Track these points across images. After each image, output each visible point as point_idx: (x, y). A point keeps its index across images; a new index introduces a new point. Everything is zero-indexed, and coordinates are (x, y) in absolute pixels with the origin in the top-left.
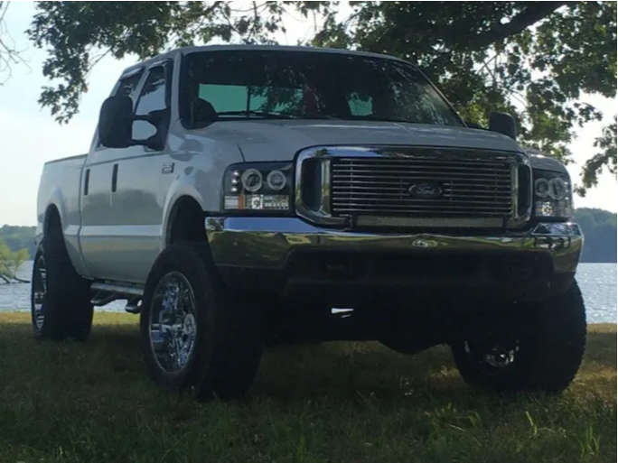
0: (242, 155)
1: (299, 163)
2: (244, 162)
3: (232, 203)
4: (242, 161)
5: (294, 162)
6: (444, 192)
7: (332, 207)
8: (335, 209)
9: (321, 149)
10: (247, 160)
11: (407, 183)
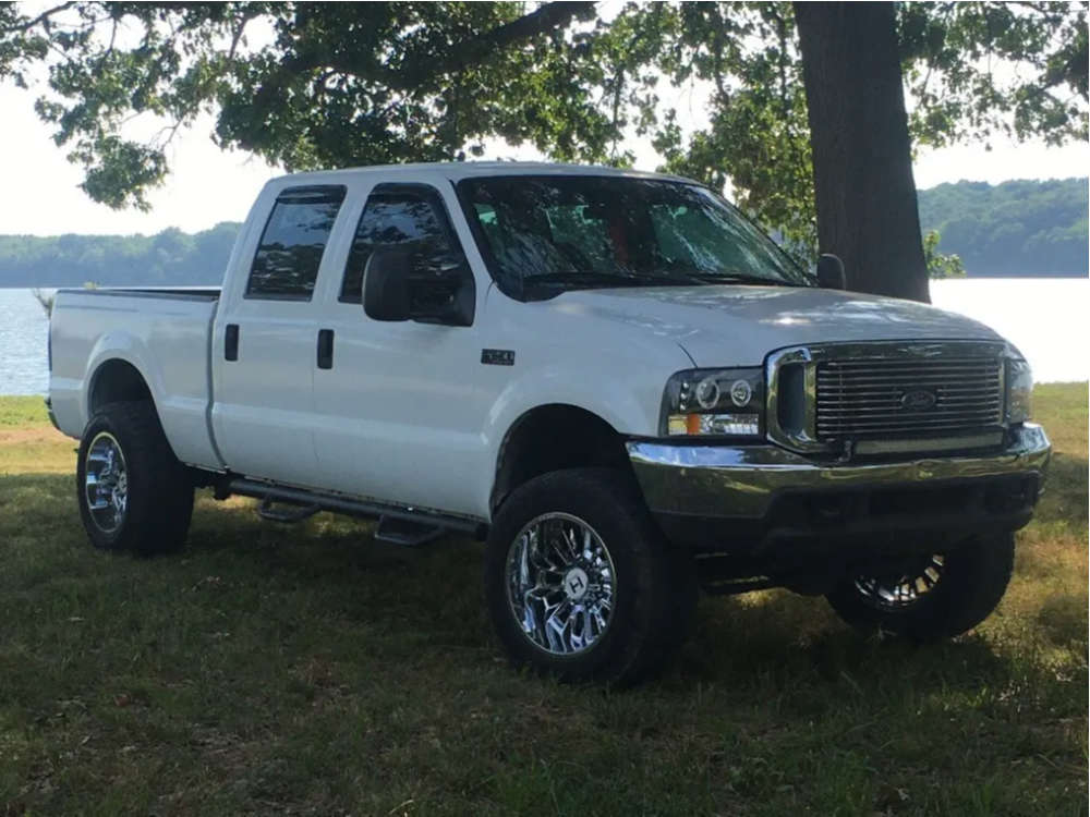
0: (692, 360)
1: (772, 369)
2: (697, 369)
3: (678, 427)
4: (693, 367)
5: (765, 366)
6: (938, 402)
7: (818, 429)
8: (821, 432)
9: (797, 349)
10: (700, 365)
11: (900, 393)
